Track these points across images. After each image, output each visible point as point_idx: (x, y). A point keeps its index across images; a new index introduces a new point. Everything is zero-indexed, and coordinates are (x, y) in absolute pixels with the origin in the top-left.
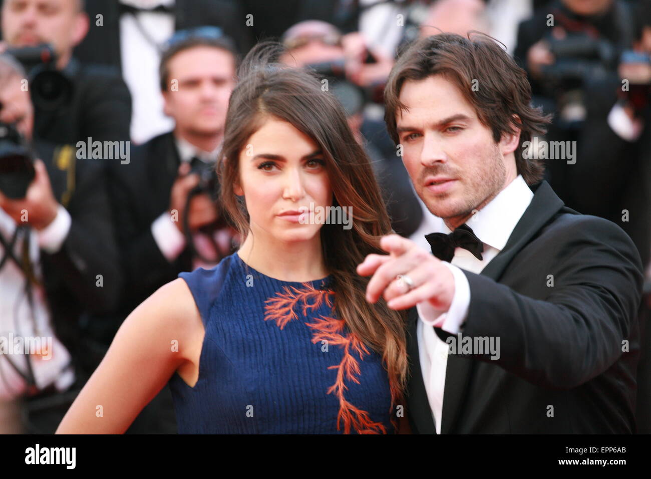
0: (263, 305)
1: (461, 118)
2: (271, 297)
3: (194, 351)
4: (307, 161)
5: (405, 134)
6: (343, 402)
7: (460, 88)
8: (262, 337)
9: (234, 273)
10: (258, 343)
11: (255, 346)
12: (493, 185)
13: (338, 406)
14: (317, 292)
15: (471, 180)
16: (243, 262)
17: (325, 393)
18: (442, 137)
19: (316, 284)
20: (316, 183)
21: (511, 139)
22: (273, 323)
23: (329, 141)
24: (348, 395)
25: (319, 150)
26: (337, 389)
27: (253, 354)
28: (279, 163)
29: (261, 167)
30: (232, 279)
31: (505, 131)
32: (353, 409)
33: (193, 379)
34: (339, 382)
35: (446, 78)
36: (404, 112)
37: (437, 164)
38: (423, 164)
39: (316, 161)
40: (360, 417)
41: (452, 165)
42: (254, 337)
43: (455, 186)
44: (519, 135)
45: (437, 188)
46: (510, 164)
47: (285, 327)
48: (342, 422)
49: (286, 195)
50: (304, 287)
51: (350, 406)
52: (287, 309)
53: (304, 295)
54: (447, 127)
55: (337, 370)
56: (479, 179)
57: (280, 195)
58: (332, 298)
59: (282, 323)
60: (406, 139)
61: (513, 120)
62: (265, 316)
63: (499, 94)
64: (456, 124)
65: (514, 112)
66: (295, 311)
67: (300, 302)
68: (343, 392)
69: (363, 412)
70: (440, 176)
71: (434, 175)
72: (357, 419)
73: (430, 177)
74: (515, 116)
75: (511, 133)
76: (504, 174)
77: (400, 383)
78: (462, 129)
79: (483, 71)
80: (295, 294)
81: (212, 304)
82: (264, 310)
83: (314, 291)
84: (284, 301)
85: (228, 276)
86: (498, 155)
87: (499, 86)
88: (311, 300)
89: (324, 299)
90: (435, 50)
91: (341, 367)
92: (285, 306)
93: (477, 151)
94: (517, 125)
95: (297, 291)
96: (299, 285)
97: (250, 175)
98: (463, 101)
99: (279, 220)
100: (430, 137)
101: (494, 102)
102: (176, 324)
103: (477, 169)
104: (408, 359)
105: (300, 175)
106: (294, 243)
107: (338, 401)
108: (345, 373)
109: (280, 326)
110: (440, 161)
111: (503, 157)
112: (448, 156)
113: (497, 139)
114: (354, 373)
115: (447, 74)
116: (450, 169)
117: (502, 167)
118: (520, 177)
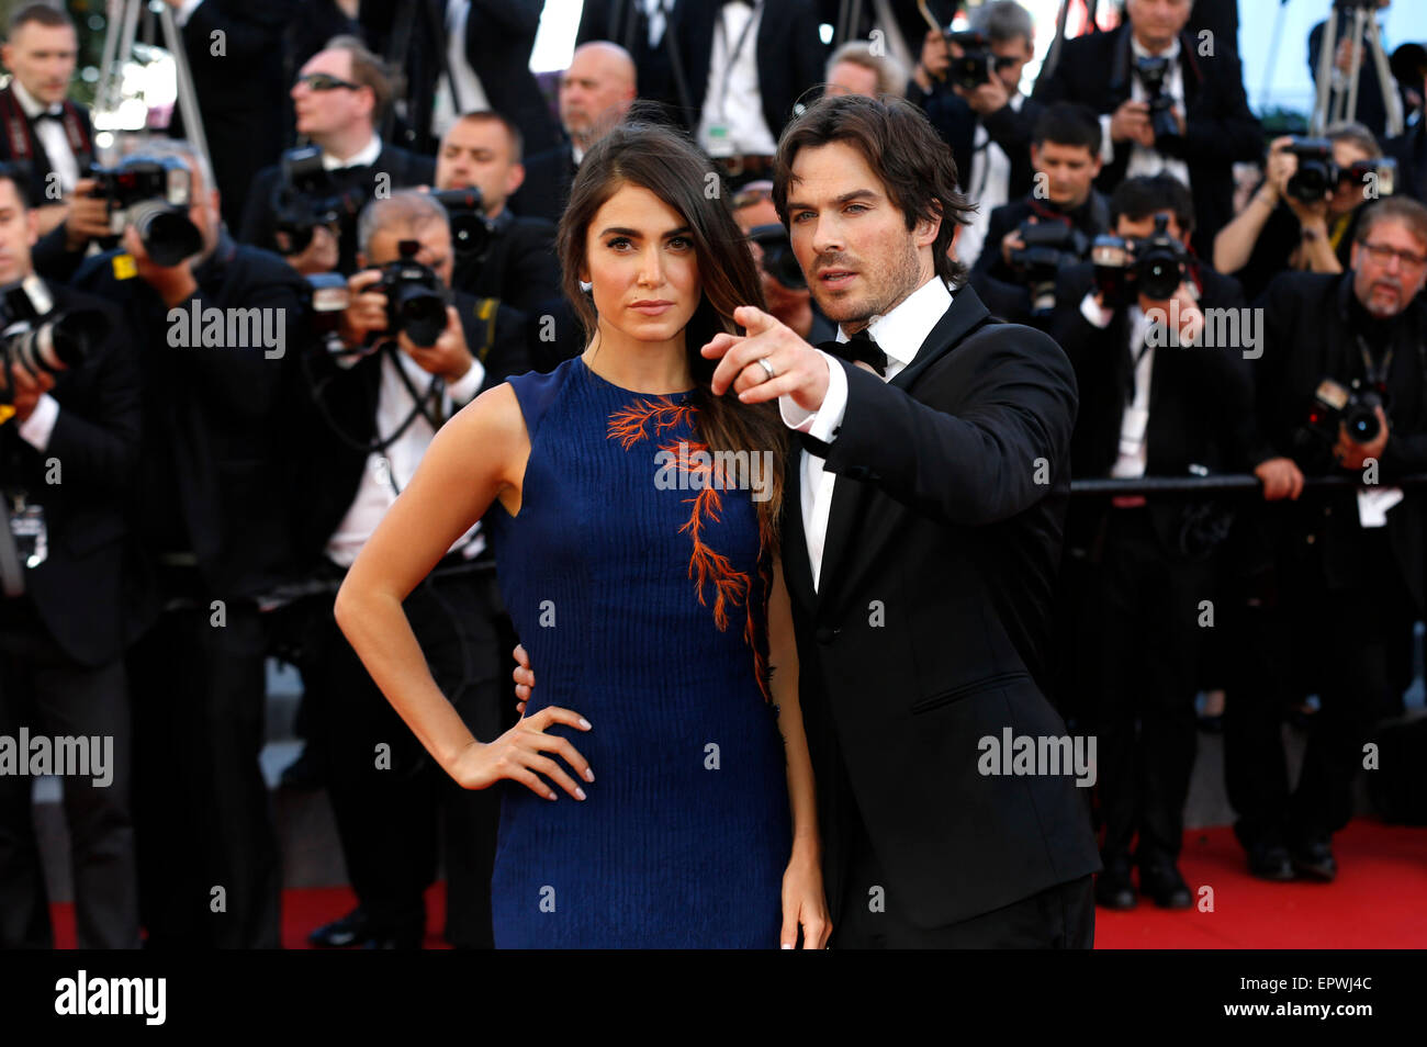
0: (606, 420)
1: (866, 194)
2: (617, 411)
3: (517, 472)
4: (671, 239)
5: (797, 212)
6: (697, 544)
7: (865, 157)
8: (601, 458)
9: (574, 379)
10: (595, 465)
11: (592, 469)
12: (903, 282)
13: (692, 549)
14: (675, 408)
15: (875, 273)
16: (586, 366)
17: (675, 531)
18: (842, 218)
19: (675, 398)
20: (679, 269)
21: (929, 229)
22: (617, 441)
23: (698, 215)
24: (705, 536)
25: (687, 227)
26: (692, 527)
27: (589, 478)
28: (634, 239)
29: (610, 245)
30: (570, 387)
31: (922, 218)
32: (711, 553)
33: (515, 508)
34: (695, 519)
35: (850, 144)
36: (796, 185)
37: (832, 251)
38: (814, 249)
39: (682, 240)
40: (719, 564)
41: (852, 254)
42: (591, 458)
43: (856, 282)
44: (939, 223)
45: (833, 284)
46: (926, 260)
47: (631, 448)
48: (695, 569)
49: (641, 281)
50: (660, 401)
51: (707, 549)
52: (636, 426)
53: (658, 410)
54: (848, 205)
55: (694, 503)
56: (885, 274)
57: (634, 281)
58: (694, 416)
59: (627, 443)
60: (797, 220)
61: (933, 206)
62: (608, 433)
63: (915, 170)
64: (859, 201)
65: (934, 196)
66: (646, 430)
67: (652, 419)
68: (698, 533)
69: (722, 558)
70: (837, 267)
71: (829, 266)
72: (715, 566)
73: (824, 268)
74: (935, 200)
75: (930, 220)
76: (917, 272)
77: (771, 523)
78: (866, 209)
79: (898, 141)
80: (649, 409)
81: (543, 416)
82: (607, 427)
83: (672, 406)
84: (633, 417)
85: (566, 383)
86: (910, 245)
87: (917, 163)
88: (667, 417)
89: (683, 417)
90: (838, 111)
91: (698, 500)
92: (633, 422)
93: (885, 239)
94: (937, 211)
95: (650, 405)
96: (653, 398)
97: (598, 255)
98: (871, 175)
99: (630, 312)
100: (827, 216)
101: (909, 179)
102: (496, 436)
103: (882, 261)
104: (783, 495)
105: (660, 256)
106: (649, 342)
107: (692, 542)
108: (703, 508)
109: (625, 447)
110: (835, 247)
111: (917, 250)
112: (847, 242)
113: (911, 226)
114: (714, 509)
115: (853, 140)
116: (849, 259)
117: (915, 260)
118: (938, 278)
